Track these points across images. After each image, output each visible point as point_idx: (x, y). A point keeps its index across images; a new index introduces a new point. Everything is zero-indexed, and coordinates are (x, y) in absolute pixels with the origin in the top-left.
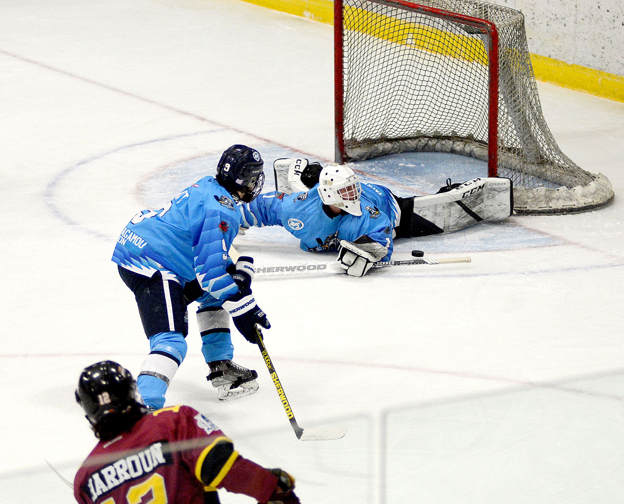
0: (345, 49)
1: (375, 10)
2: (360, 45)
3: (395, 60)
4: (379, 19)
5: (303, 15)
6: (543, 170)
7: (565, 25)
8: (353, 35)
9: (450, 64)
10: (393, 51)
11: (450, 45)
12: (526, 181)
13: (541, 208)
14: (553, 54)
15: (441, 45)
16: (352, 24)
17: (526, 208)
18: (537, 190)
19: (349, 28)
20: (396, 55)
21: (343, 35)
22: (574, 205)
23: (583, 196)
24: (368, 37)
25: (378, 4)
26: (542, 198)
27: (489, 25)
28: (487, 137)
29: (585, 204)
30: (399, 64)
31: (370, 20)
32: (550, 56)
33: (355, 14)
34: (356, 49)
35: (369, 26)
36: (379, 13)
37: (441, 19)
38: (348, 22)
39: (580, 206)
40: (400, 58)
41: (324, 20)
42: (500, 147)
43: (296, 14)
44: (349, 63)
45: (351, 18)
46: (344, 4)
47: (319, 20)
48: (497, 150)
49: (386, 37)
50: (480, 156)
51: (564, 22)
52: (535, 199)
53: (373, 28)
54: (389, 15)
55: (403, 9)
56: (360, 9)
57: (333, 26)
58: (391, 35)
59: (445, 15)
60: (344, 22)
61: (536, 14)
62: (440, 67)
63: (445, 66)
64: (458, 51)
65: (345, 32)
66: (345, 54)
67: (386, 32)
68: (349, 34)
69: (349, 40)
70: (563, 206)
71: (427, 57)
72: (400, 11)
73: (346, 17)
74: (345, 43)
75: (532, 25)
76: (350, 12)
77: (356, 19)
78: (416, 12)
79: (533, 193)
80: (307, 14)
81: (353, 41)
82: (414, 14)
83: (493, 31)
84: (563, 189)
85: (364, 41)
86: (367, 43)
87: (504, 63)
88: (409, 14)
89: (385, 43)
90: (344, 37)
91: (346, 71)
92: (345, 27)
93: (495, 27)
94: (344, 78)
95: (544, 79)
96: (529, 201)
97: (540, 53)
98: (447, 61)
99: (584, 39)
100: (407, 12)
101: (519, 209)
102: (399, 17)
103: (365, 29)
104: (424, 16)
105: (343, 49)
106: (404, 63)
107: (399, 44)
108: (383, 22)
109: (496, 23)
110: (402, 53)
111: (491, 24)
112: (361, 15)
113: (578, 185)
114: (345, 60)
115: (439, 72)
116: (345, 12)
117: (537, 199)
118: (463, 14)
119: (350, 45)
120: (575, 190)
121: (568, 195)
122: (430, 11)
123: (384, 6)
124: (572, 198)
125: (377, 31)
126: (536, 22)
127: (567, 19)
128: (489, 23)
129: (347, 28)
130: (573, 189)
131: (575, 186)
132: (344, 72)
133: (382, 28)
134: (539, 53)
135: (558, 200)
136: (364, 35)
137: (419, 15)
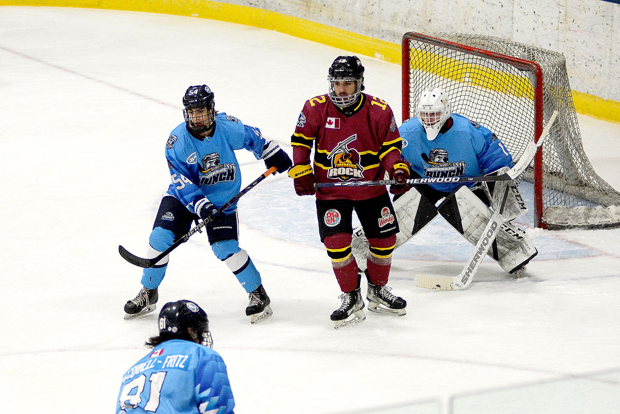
0: (412, 85)
1: (437, 53)
2: (424, 82)
3: (454, 96)
4: (440, 60)
5: (373, 56)
6: (582, 191)
7: (601, 66)
8: (418, 74)
9: (502, 99)
10: (452, 87)
11: (502, 84)
12: (568, 201)
13: (580, 223)
14: (591, 90)
15: (494, 83)
16: (417, 64)
17: (567, 223)
18: (578, 208)
19: (415, 67)
20: (456, 91)
21: (410, 73)
22: (609, 222)
23: (616, 214)
24: (431, 76)
25: (440, 47)
26: (581, 215)
27: (534, 66)
28: (534, 164)
29: (618, 220)
30: (458, 99)
31: (432, 60)
32: (588, 92)
33: (420, 55)
34: (420, 86)
35: (432, 66)
36: (441, 55)
37: (494, 61)
38: (414, 62)
39: (614, 222)
40: (459, 94)
41: (393, 61)
42: (544, 172)
43: (368, 55)
44: (415, 97)
45: (417, 59)
46: (410, 47)
47: (387, 60)
48: (542, 174)
49: (446, 76)
50: (528, 178)
51: (600, 63)
52: (576, 216)
53: (435, 68)
54: (449, 56)
55: (461, 51)
56: (424, 52)
57: (401, 66)
58: (451, 74)
59: (497, 57)
60: (411, 62)
61: (576, 56)
62: (494, 102)
63: (498, 101)
64: (509, 89)
65: (411, 71)
66: (412, 90)
67: (447, 71)
68: (415, 73)
69: (415, 78)
70: (599, 222)
71: (483, 93)
72: (458, 53)
73: (412, 58)
74: (411, 81)
75: (572, 66)
76: (415, 54)
77: (421, 60)
78: (472, 54)
79: (573, 211)
80: (378, 55)
81: (418, 79)
82: (471, 56)
83: (538, 71)
84: (599, 207)
85: (427, 79)
86: (430, 81)
87: (548, 99)
88: (467, 56)
89: (445, 81)
90: (410, 75)
91: (412, 104)
92: (411, 67)
93: (540, 67)
94: (411, 111)
95: (583, 113)
96: (570, 217)
97: (580, 90)
98: (499, 97)
99: (617, 78)
100: (465, 54)
101: (561, 224)
102: (458, 58)
103: (428, 69)
104: (479, 58)
105: (410, 85)
106: (462, 98)
107: (457, 82)
108: (444, 63)
109: (541, 65)
110: (460, 89)
111: (537, 65)
112: (425, 56)
113: (612, 204)
114: (411, 95)
115: (492, 106)
116: (411, 53)
117: (577, 216)
118: (513, 57)
119: (415, 83)
120: (609, 208)
121: (604, 213)
122: (483, 53)
123: (445, 49)
124: (607, 215)
125: (439, 70)
126: (576, 63)
127: (603, 60)
128: (535, 65)
129: (413, 68)
130: (608, 208)
131: (610, 206)
132: (410, 105)
133: (443, 68)
134: (578, 90)
135: (595, 217)
136: (428, 74)
137: (475, 57)
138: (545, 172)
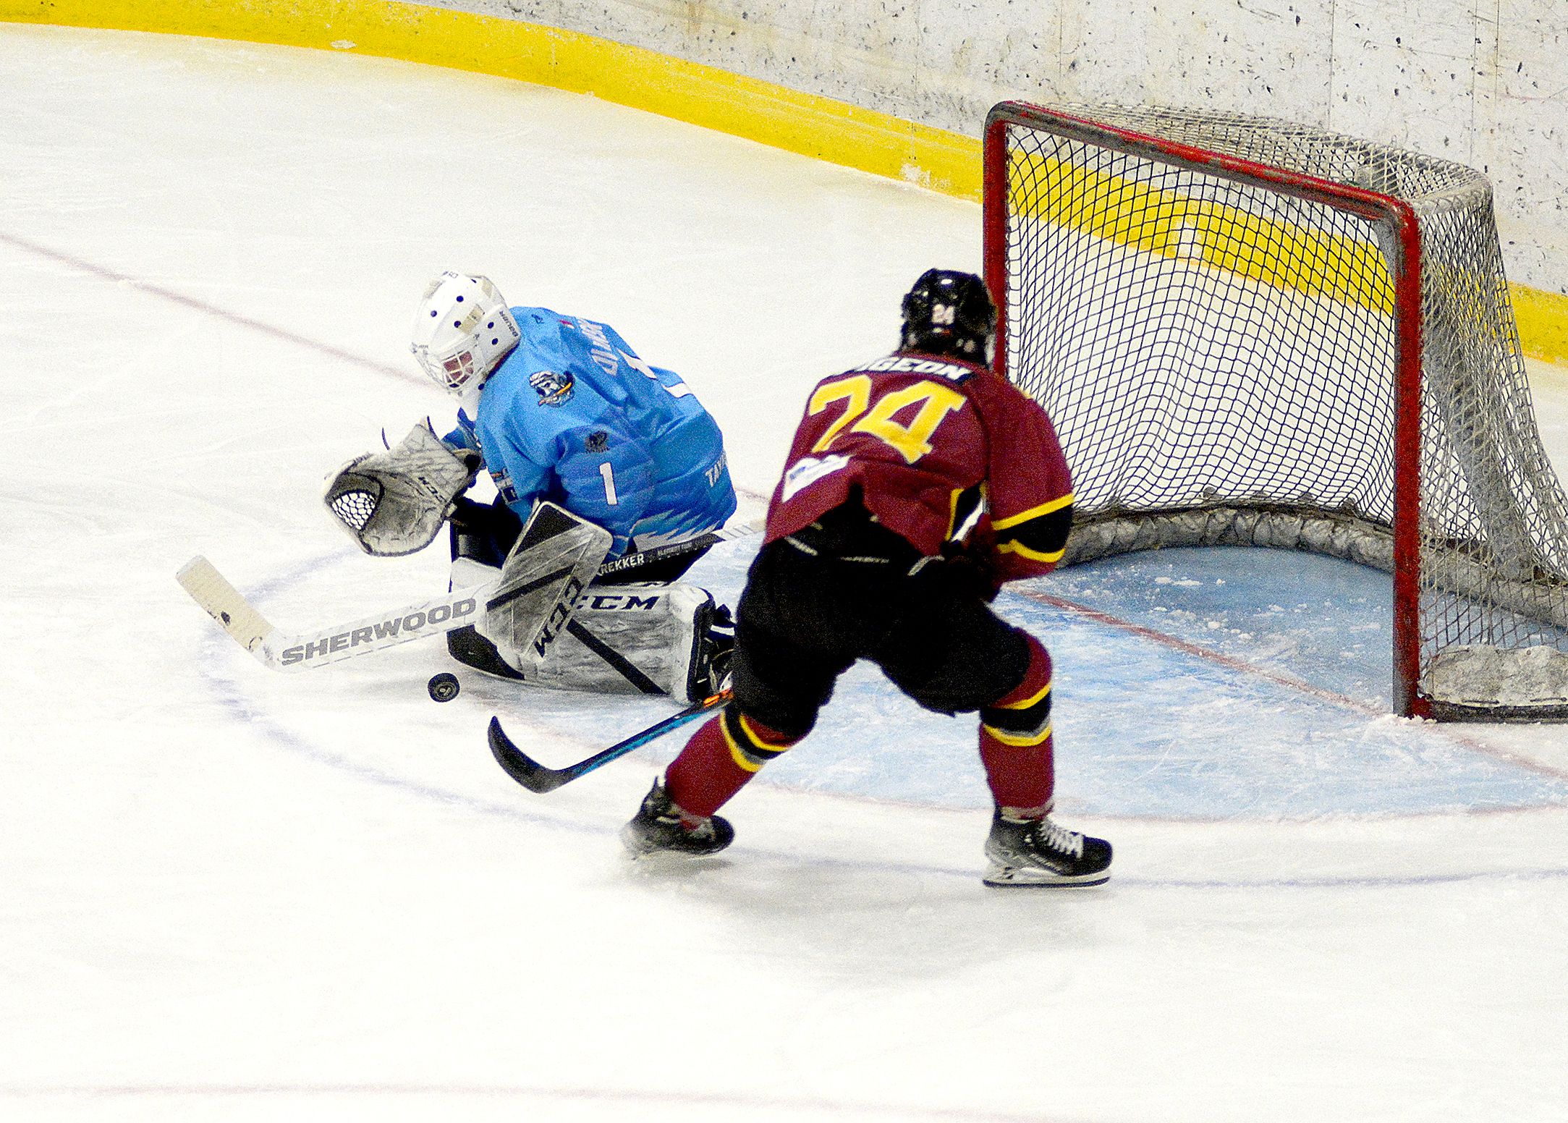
1: (1092, 166)
2: (1051, 258)
4: (1103, 189)
5: (897, 175)
6: (1543, 600)
8: (1033, 231)
9: (1296, 312)
10: (1139, 275)
12: (1498, 632)
13: (1536, 700)
16: (1032, 200)
17: (1497, 701)
18: (1529, 653)
19: (1023, 212)
20: (1150, 285)
21: (1008, 230)
24: (1073, 238)
25: (1102, 149)
26: (1542, 675)
27: (1395, 209)
28: (1392, 514)
31: (1078, 190)
32: (1563, 290)
33: (1040, 173)
34: (1041, 268)
35: (1077, 206)
36: (1104, 173)
37: (1269, 192)
38: (1020, 197)
41: (957, 190)
42: (1425, 537)
43: (883, 173)
44: (1024, 304)
45: (1029, 185)
46: (1010, 148)
47: (942, 188)
48: (1420, 545)
49: (1121, 238)
50: (1373, 558)
52: (1522, 678)
53: (1088, 213)
54: (1130, 177)
55: (1168, 162)
56: (1052, 162)
57: (981, 207)
58: (1135, 233)
59: (1278, 181)
60: (1011, 196)
61: (1527, 178)
64: (1316, 280)
65: (1013, 222)
67: (1123, 224)
68: (1023, 228)
69: (1024, 243)
72: (1159, 167)
73: (1015, 183)
74: (1013, 253)
75: (1516, 208)
76: (1026, 169)
77: (1043, 188)
78: (1202, 171)
80: (911, 172)
81: (1033, 247)
82: (1199, 177)
83: (1407, 224)
85: (1062, 248)
86: (1072, 253)
87: (1437, 312)
88: (1185, 176)
89: (1118, 254)
90: (1009, 237)
91: (1014, 326)
92: (1012, 208)
93: (1413, 213)
96: (1505, 683)
97: (1538, 284)
98: (1286, 304)
100: (1180, 171)
101: (1478, 705)
102: (1157, 184)
103: (1065, 216)
104: (1224, 182)
105: (1008, 267)
106: (1170, 308)
107: (1155, 257)
108: (1114, 198)
109: (1415, 205)
110: (1164, 281)
111: (1403, 206)
112: (1054, 178)
114: (1013, 296)
116: (1012, 168)
117: (1527, 677)
118: (1329, 179)
119: (1025, 259)
122: (1237, 170)
123: (1117, 154)
125: (1098, 220)
126: (1529, 199)
128: (1397, 204)
129: (1017, 212)
132: (1009, 330)
133: (1112, 214)
134: (1534, 284)
136: (1064, 232)
137: (1211, 179)
138: (1428, 541)
